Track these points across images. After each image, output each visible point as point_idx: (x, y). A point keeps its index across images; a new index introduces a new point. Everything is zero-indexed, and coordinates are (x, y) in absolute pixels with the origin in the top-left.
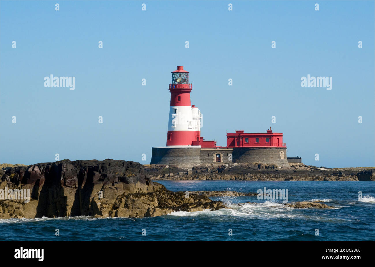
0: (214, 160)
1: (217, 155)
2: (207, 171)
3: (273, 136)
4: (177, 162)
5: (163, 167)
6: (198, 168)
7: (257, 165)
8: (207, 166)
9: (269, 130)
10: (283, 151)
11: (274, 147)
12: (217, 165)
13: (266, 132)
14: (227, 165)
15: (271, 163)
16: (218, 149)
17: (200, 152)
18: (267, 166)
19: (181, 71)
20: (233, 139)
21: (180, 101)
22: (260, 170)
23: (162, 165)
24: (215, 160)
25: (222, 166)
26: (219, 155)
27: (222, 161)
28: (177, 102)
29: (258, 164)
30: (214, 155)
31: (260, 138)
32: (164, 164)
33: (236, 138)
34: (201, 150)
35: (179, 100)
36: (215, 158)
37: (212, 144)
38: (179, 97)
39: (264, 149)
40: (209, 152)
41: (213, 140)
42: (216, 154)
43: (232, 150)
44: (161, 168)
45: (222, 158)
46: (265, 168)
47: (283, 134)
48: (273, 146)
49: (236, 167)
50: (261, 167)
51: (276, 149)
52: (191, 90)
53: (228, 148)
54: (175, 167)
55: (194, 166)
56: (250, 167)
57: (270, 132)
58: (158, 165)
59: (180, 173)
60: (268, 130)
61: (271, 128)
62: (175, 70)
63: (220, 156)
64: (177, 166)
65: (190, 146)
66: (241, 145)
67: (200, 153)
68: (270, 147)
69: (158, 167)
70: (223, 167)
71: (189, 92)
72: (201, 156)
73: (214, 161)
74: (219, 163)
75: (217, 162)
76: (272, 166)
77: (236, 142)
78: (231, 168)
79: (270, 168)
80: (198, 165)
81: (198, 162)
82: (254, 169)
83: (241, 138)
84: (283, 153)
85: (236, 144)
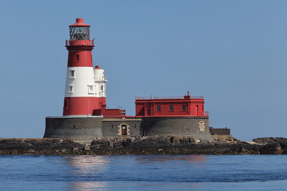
0: (118, 132)
1: (123, 126)
2: (109, 146)
3: (190, 102)
4: (73, 135)
5: (55, 141)
6: (98, 142)
7: (169, 139)
8: (109, 140)
9: (187, 95)
10: (203, 121)
11: (193, 116)
12: (123, 138)
13: (183, 98)
14: (133, 138)
15: (187, 135)
16: (124, 119)
17: (102, 122)
18: (182, 139)
19: (80, 24)
20: (143, 106)
21: (79, 61)
22: (173, 144)
23: (55, 139)
24: (121, 132)
25: (127, 140)
26: (125, 126)
27: (129, 134)
28: (75, 62)
29: (171, 137)
30: (119, 126)
31: (174, 105)
32: (58, 138)
33: (146, 105)
34: (103, 120)
35: (78, 59)
36: (120, 130)
37: (117, 112)
38: (78, 56)
39: (179, 118)
40: (113, 123)
41: (118, 108)
42: (121, 125)
43: (141, 120)
44: (53, 143)
45: (128, 130)
46: (179, 141)
47: (204, 101)
48: (190, 114)
49: (144, 140)
50: (174, 141)
51: (194, 118)
52: (93, 48)
53: (136, 118)
54: (70, 142)
55: (94, 140)
56: (160, 141)
57: (187, 97)
58: (51, 139)
59: (74, 148)
60: (185, 95)
61: (189, 93)
62: (74, 23)
63: (126, 128)
64: (72, 140)
65: (90, 116)
66: (152, 114)
67: (101, 124)
68: (187, 116)
69: (50, 141)
70: (129, 140)
71: (91, 50)
72: (103, 128)
73: (118, 134)
74: (124, 137)
75: (122, 134)
76: (188, 139)
77: (146, 109)
78: (138, 142)
79: (185, 141)
80: (99, 139)
81: (99, 135)
82: (165, 143)
83: (151, 105)
84: (204, 123)
85: (146, 112)
